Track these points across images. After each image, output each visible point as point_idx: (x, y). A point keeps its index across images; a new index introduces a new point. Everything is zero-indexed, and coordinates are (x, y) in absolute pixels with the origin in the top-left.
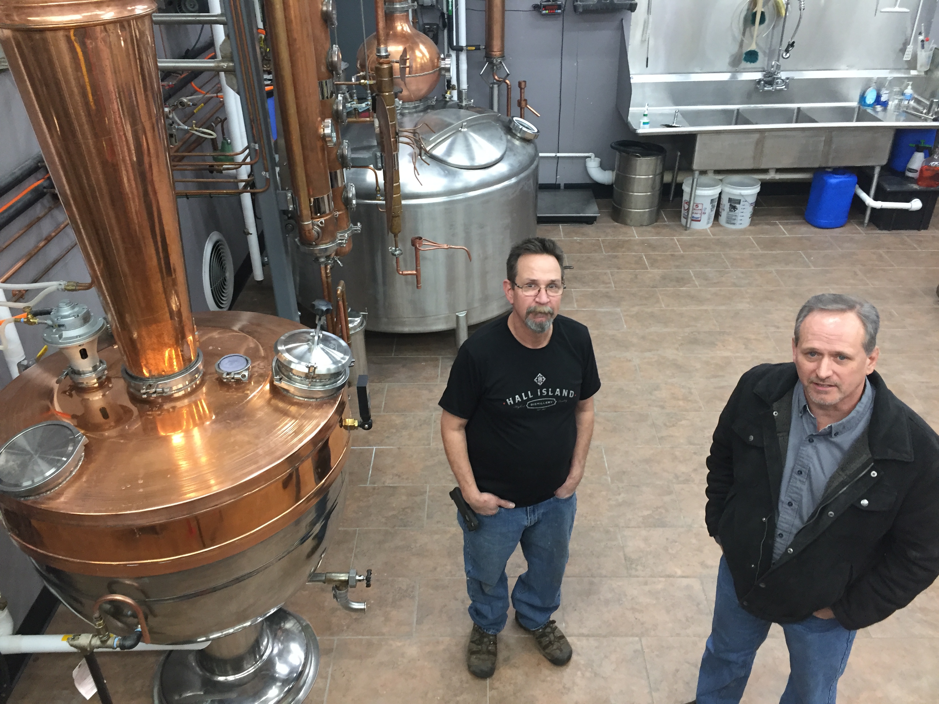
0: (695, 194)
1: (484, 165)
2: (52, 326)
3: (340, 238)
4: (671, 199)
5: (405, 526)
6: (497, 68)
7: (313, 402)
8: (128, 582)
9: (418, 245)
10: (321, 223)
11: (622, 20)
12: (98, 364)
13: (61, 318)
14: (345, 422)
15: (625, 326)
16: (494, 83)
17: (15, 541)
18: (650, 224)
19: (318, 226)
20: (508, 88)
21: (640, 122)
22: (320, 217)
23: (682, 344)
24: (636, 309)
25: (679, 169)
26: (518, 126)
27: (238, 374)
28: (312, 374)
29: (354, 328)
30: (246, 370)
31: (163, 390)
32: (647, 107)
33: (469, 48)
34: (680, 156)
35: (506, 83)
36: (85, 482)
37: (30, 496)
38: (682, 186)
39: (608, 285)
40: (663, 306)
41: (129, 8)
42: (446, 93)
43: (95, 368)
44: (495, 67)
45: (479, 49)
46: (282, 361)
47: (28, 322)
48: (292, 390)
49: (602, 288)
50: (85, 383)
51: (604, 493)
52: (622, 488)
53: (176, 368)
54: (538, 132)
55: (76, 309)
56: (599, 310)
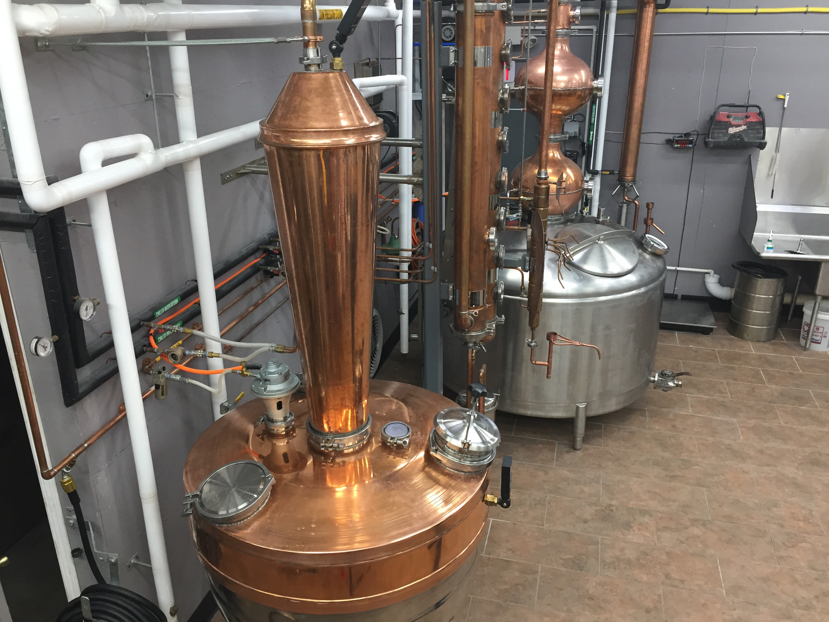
0: (816, 319)
1: (617, 274)
2: (260, 380)
3: (488, 327)
4: (789, 319)
5: (516, 603)
6: (628, 191)
7: (462, 475)
8: (286, 615)
9: (552, 340)
10: (476, 313)
11: (750, 155)
12: (288, 415)
13: (268, 374)
14: (487, 497)
15: (742, 438)
16: (623, 203)
17: (200, 558)
18: (768, 340)
19: (472, 316)
20: (636, 208)
21: (764, 247)
22: (475, 309)
23: (801, 464)
24: (753, 422)
25: (799, 293)
26: (649, 242)
27: (400, 440)
28: (466, 450)
29: (488, 407)
30: (408, 437)
31: (338, 446)
32: (771, 233)
33: (604, 172)
34: (801, 280)
35: (635, 203)
36: (269, 518)
37: (223, 524)
38: (802, 308)
39: (724, 395)
40: (782, 422)
41: (366, 136)
42: (584, 209)
43: (285, 419)
44: (626, 190)
45: (614, 174)
46: (440, 434)
47: (242, 374)
48: (444, 461)
49: (717, 397)
50: (275, 430)
51: (718, 606)
52: (738, 603)
53: (350, 428)
54: (668, 248)
55: (280, 368)
56: (715, 418)
